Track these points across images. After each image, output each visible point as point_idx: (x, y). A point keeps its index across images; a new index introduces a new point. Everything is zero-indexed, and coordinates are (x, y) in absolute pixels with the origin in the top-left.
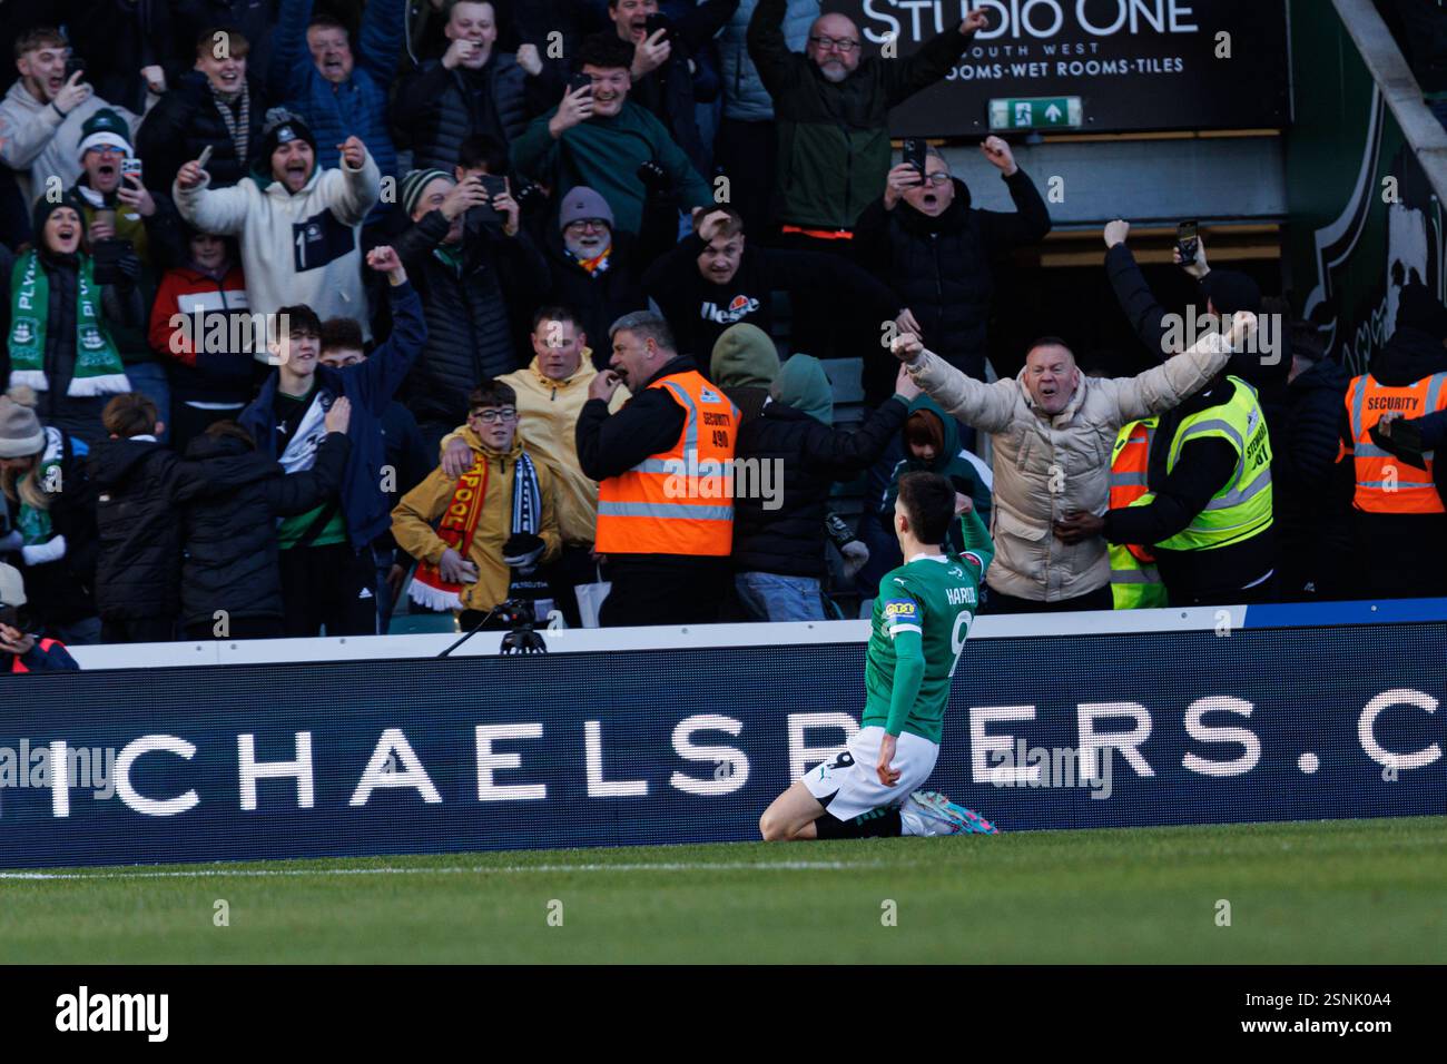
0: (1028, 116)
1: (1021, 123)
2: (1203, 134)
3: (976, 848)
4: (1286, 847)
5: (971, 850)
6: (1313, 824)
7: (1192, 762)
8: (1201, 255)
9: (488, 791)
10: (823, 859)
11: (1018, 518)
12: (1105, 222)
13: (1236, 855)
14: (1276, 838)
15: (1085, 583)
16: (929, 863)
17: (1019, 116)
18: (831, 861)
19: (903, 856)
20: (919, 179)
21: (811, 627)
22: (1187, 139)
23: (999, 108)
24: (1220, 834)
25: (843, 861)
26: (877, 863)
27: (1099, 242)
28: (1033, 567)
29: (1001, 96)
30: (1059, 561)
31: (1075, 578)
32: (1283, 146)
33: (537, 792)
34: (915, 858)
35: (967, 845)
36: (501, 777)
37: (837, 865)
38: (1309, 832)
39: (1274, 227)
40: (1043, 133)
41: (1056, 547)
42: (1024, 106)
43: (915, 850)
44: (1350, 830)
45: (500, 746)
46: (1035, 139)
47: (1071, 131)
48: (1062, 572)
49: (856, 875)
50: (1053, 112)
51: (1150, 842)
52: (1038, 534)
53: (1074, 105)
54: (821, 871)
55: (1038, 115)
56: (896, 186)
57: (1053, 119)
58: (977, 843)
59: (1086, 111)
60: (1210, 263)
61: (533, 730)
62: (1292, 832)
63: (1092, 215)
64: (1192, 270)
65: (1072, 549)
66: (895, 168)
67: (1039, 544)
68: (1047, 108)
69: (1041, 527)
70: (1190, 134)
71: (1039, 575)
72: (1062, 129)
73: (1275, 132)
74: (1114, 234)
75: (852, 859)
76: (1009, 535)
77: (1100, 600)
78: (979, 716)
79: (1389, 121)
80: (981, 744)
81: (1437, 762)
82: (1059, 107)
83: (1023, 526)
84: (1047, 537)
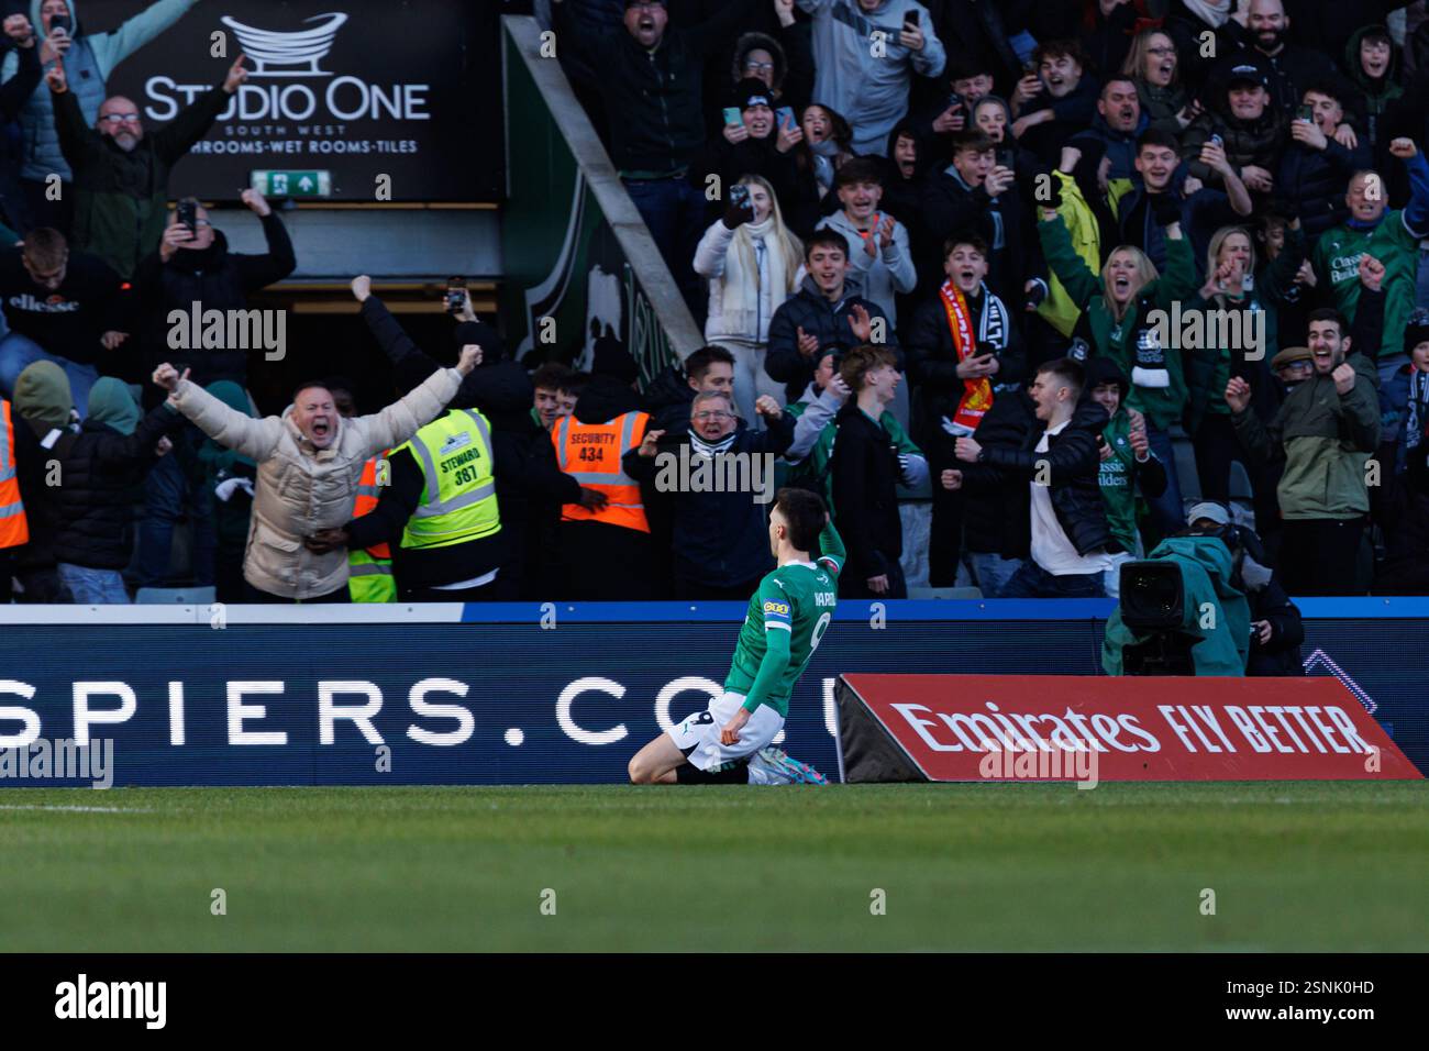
0: (285, 186)
1: (278, 191)
2: (433, 206)
3: (231, 799)
4: (494, 807)
5: (227, 801)
6: (517, 788)
7: (415, 733)
10: (103, 805)
11: (275, 532)
13: (453, 812)
14: (486, 799)
16: (191, 810)
17: (276, 185)
18: (109, 806)
19: (170, 804)
20: (190, 237)
22: (421, 209)
23: (260, 177)
24: (438, 794)
25: (119, 806)
26: (148, 809)
28: (286, 572)
29: (261, 168)
30: (308, 568)
31: (320, 582)
32: (499, 216)
34: (180, 806)
35: (225, 797)
37: (114, 809)
38: (514, 795)
39: (491, 285)
40: (297, 200)
41: (306, 557)
42: (281, 177)
43: (179, 799)
44: (548, 795)
46: (290, 205)
47: (322, 200)
48: (310, 576)
49: (131, 819)
50: (305, 183)
51: (380, 798)
52: (293, 546)
53: (324, 177)
54: (101, 814)
55: (293, 185)
56: (173, 243)
57: (306, 189)
58: (233, 795)
59: (334, 183)
62: (501, 795)
63: (338, 271)
65: (318, 558)
66: (171, 227)
67: (293, 554)
68: (299, 180)
69: (295, 540)
70: (420, 206)
71: (290, 580)
72: (312, 197)
73: (493, 206)
74: (361, 288)
75: (125, 804)
76: (266, 545)
77: (342, 596)
78: (235, 689)
79: (590, 199)
80: (237, 712)
81: (623, 739)
82: (311, 179)
83: (281, 540)
84: (300, 548)
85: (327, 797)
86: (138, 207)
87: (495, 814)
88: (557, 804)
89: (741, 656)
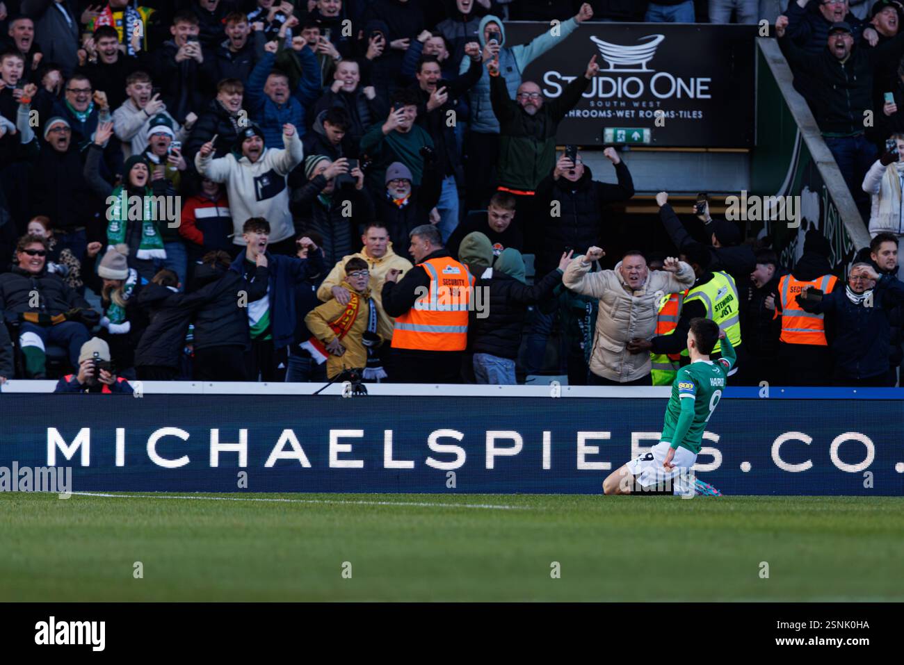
0: (623, 137)
1: (620, 140)
2: (711, 150)
3: (577, 502)
4: (732, 508)
5: (574, 503)
6: (746, 497)
8: (707, 210)
9: (334, 463)
10: (500, 505)
11: (609, 340)
12: (659, 192)
13: (707, 511)
14: (727, 504)
15: (639, 373)
16: (553, 508)
17: (619, 137)
18: (504, 505)
19: (540, 504)
21: (500, 388)
22: (703, 152)
23: (609, 133)
24: (699, 500)
25: (510, 505)
26: (527, 507)
27: (654, 202)
28: (615, 365)
29: (610, 126)
30: (627, 363)
31: (635, 371)
32: (750, 157)
33: (359, 464)
34: (546, 505)
35: (573, 500)
36: (341, 456)
37: (507, 507)
38: (745, 501)
40: (630, 146)
41: (627, 356)
42: (622, 132)
43: (546, 501)
44: (764, 502)
45: (341, 441)
46: (626, 148)
47: (645, 146)
48: (629, 367)
49: (517, 513)
50: (636, 135)
51: (664, 502)
52: (619, 349)
53: (647, 132)
54: (499, 510)
55: (628, 137)
56: (561, 168)
57: (636, 139)
58: (578, 500)
59: (653, 136)
60: (711, 215)
61: (359, 433)
62: (736, 501)
63: (653, 188)
64: (702, 218)
65: (633, 356)
67: (619, 354)
68: (632, 134)
69: (620, 345)
70: (704, 150)
71: (617, 369)
72: (640, 144)
73: (747, 150)
74: (661, 199)
75: (514, 504)
76: (603, 348)
78: (582, 436)
79: (804, 147)
80: (582, 450)
81: (810, 469)
82: (640, 134)
83: (611, 345)
84: (623, 350)
85: (633, 501)
86: (536, 147)
87: (732, 513)
88: (770, 507)
89: (668, 417)
